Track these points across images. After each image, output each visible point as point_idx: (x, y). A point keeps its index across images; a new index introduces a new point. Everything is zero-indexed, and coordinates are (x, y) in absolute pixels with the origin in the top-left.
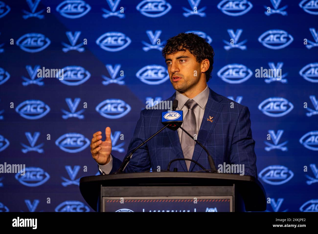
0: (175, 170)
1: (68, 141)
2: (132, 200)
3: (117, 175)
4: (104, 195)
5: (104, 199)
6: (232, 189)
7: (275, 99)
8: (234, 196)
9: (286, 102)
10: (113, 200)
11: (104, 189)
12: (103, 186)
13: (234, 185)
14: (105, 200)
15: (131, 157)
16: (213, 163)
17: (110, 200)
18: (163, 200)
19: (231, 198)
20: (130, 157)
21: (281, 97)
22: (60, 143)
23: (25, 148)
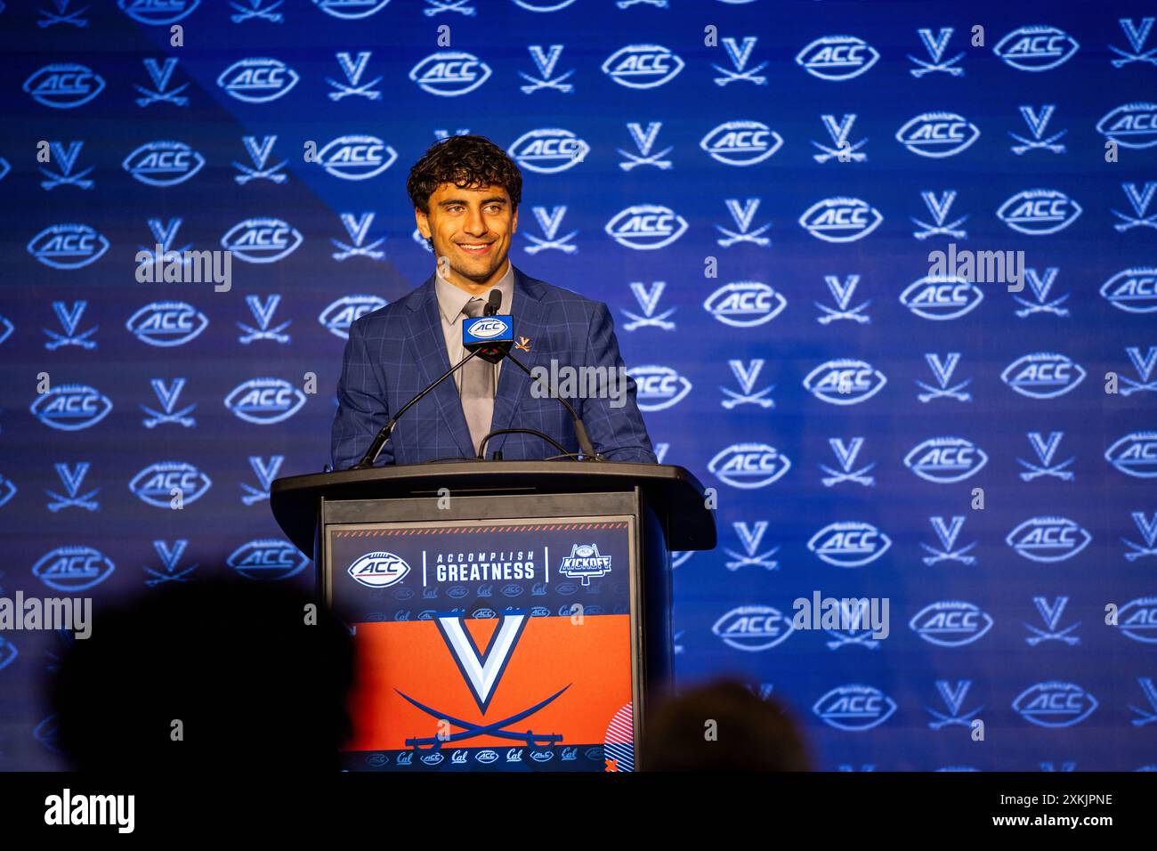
0: (497, 457)
1: (254, 397)
2: (395, 530)
3: (358, 472)
4: (328, 521)
5: (329, 529)
6: (633, 497)
7: (742, 286)
8: (637, 515)
9: (769, 292)
10: (351, 532)
11: (328, 508)
12: (326, 499)
13: (637, 488)
14: (332, 532)
15: (392, 429)
16: (586, 439)
17: (345, 532)
18: (469, 528)
19: (630, 519)
20: (389, 429)
21: (756, 280)
22: (235, 401)
23: (151, 418)
